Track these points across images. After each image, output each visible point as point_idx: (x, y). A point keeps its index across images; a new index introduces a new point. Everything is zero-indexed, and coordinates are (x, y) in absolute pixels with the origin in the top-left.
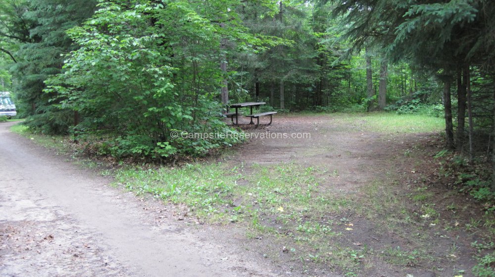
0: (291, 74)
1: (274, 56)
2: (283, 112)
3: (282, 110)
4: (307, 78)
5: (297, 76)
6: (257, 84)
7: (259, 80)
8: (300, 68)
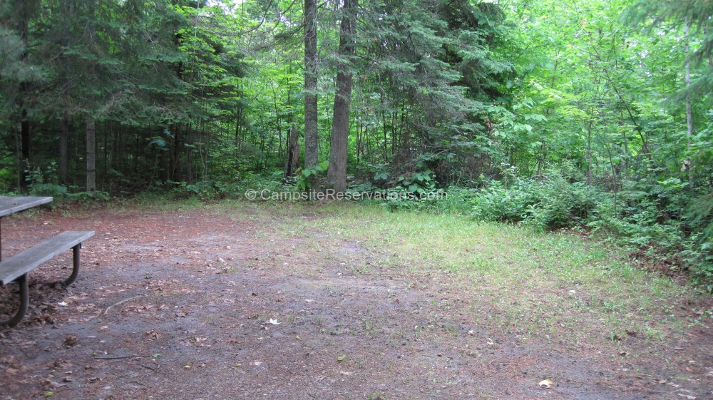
0: (117, 102)
1: (71, 52)
2: (93, 199)
3: (91, 194)
4: (159, 114)
5: (134, 109)
6: (25, 125)
7: (30, 114)
8: (141, 87)
